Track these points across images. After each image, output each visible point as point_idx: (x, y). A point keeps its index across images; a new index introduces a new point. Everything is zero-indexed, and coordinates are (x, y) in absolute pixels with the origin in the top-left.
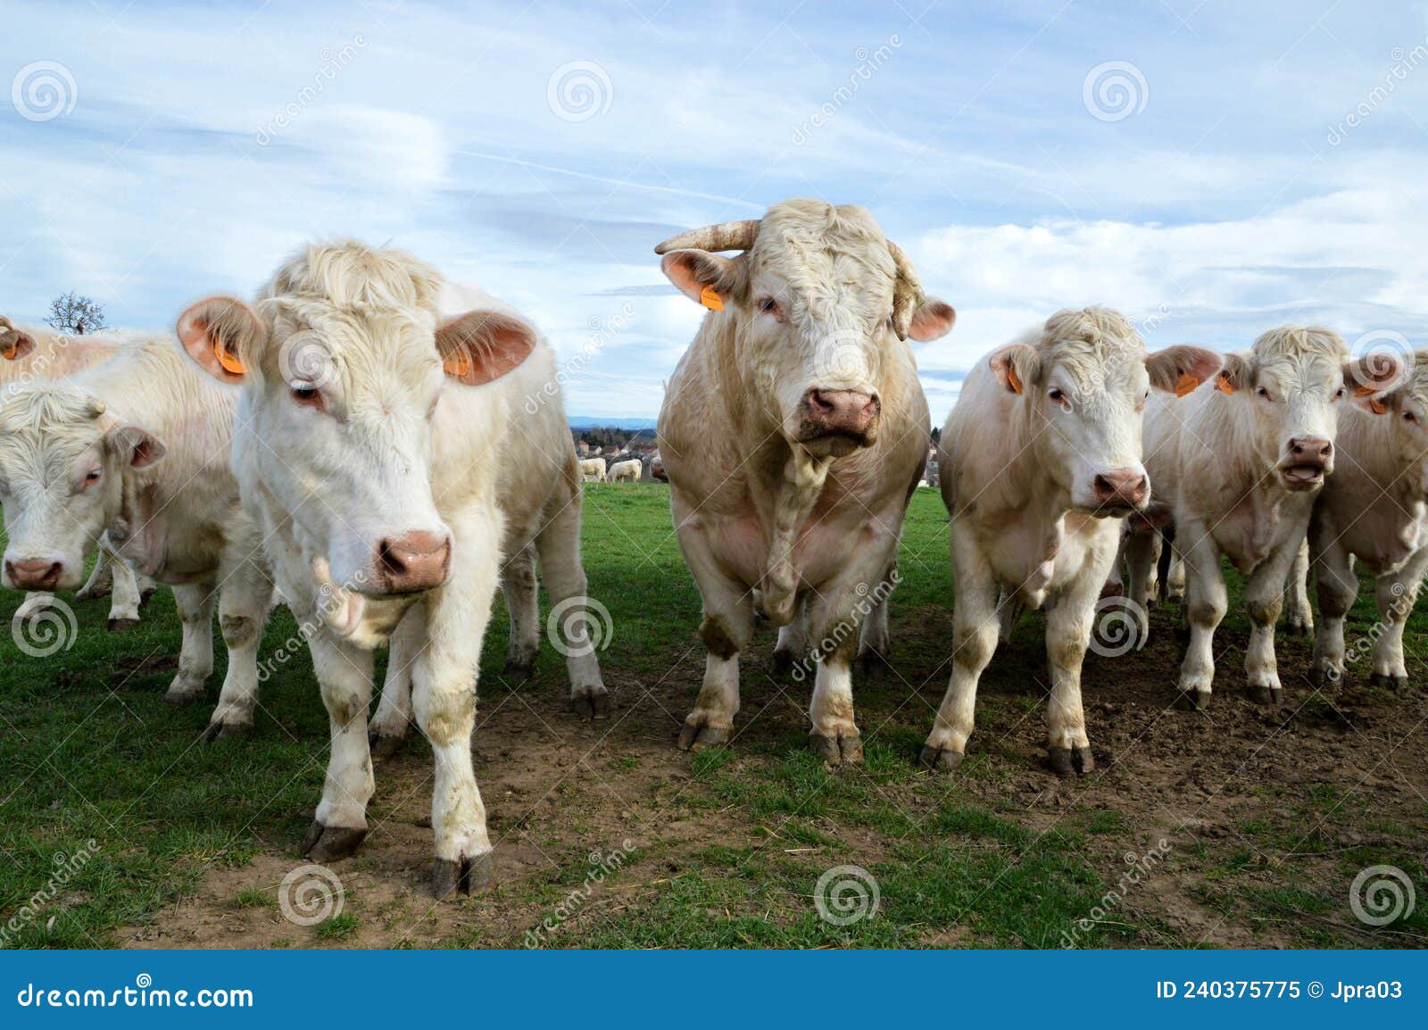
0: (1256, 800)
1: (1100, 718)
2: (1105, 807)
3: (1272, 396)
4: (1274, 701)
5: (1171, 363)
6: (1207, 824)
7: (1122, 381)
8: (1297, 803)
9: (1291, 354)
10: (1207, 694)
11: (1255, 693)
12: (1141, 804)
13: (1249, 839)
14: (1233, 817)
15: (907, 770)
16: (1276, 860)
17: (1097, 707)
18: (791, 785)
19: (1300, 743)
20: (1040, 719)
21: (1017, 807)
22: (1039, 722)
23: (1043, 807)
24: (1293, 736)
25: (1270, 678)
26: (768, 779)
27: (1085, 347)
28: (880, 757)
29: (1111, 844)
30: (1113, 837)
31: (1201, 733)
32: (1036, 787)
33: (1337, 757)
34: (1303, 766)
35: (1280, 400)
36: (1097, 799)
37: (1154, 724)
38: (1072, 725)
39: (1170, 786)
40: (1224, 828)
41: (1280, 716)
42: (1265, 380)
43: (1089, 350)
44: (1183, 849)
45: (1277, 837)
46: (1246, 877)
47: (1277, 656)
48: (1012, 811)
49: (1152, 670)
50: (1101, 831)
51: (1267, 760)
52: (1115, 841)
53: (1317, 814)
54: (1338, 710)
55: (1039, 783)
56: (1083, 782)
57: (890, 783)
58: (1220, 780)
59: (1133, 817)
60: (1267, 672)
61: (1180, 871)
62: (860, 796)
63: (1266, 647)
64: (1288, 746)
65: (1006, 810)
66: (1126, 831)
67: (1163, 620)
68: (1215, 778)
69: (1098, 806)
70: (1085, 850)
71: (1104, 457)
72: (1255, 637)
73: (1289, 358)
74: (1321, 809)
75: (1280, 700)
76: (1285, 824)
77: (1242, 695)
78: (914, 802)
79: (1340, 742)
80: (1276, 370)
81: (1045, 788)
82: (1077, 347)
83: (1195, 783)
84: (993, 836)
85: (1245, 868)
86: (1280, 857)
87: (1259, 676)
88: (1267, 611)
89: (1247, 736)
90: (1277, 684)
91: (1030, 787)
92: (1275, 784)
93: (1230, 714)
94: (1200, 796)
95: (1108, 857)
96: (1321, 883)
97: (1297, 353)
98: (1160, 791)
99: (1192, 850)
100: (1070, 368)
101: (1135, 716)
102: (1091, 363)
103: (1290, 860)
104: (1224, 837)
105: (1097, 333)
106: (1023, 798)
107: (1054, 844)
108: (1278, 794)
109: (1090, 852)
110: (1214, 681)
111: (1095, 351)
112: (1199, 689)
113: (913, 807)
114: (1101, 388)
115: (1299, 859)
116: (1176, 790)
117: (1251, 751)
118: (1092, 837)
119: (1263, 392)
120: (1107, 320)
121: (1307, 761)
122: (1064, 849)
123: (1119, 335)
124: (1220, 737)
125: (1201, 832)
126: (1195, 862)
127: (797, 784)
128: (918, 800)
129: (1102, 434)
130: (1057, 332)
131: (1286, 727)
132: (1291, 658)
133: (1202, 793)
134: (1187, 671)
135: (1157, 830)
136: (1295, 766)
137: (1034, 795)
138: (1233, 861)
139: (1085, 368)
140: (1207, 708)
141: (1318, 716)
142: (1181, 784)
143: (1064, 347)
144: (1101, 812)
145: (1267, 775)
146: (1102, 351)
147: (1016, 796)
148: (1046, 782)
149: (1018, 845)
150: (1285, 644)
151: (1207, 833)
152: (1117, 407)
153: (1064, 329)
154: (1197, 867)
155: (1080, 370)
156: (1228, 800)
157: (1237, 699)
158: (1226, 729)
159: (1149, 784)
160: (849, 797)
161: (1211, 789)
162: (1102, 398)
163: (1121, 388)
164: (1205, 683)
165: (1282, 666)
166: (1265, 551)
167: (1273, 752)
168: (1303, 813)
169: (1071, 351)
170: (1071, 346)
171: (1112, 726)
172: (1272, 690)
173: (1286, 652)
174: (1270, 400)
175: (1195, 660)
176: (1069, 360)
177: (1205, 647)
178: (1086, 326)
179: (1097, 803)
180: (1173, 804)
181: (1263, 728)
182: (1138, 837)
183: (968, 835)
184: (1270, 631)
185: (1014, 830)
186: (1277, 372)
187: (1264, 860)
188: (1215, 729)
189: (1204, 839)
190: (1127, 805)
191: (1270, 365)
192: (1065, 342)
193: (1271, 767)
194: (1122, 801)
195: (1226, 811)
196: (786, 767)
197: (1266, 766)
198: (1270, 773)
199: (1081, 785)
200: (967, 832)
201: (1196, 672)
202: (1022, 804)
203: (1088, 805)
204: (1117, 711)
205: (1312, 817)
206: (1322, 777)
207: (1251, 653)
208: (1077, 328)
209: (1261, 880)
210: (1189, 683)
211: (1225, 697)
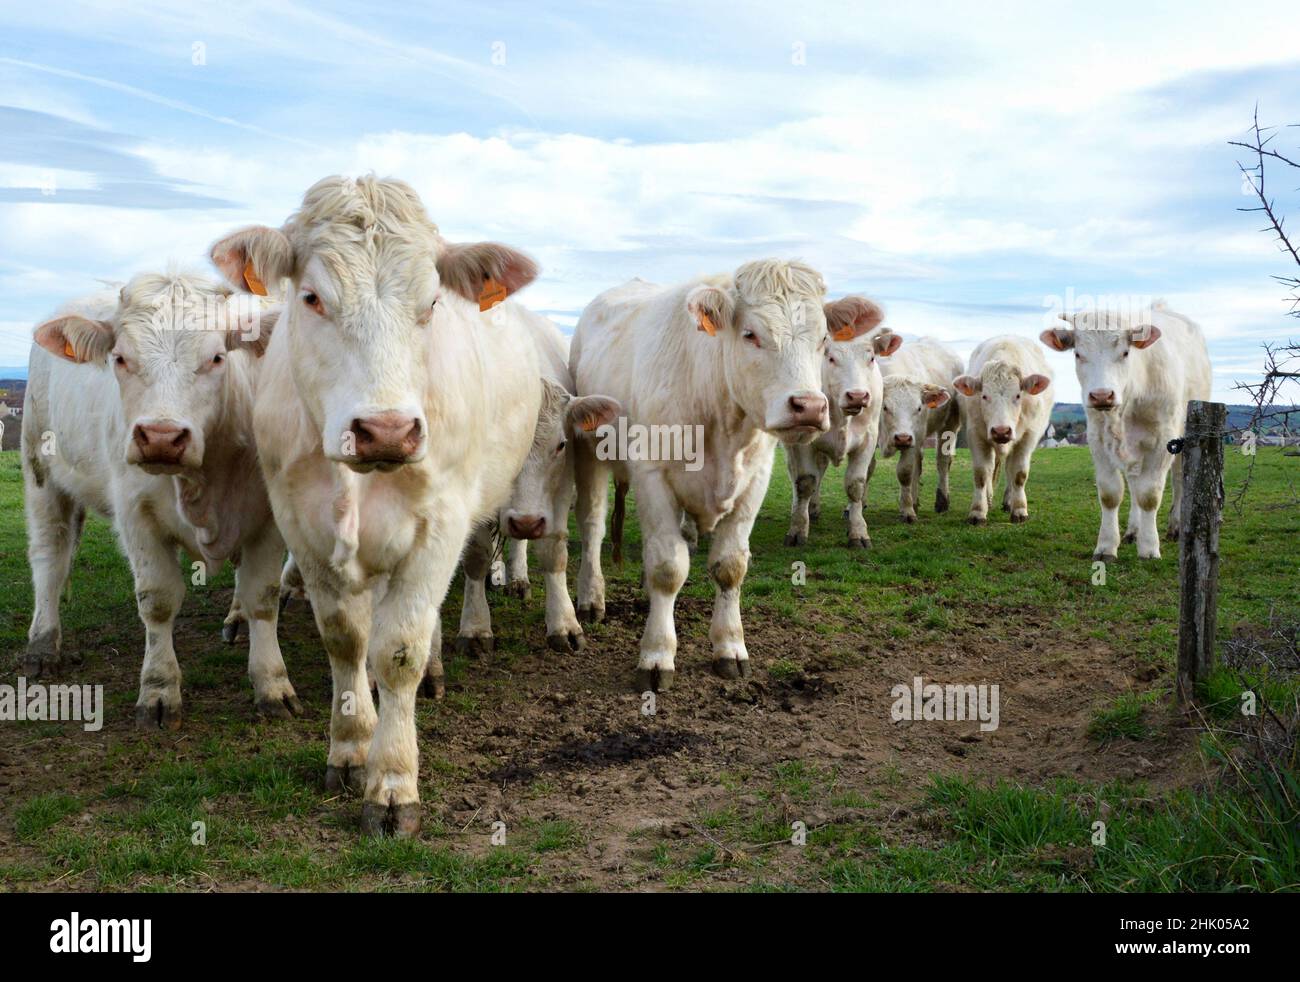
0: (721, 788)
1: (551, 712)
2: (554, 817)
3: (762, 342)
4: (742, 674)
5: (474, 265)
6: (668, 823)
7: (398, 285)
8: (763, 786)
9: (779, 293)
10: (671, 672)
11: (720, 666)
12: (596, 809)
13: (713, 834)
14: (696, 812)
15: (314, 798)
16: (740, 855)
17: (547, 698)
18: (155, 834)
19: (768, 718)
20: (478, 718)
21: (450, 829)
22: (478, 722)
23: (482, 827)
24: (760, 711)
25: (736, 648)
26: (124, 830)
27: (353, 233)
28: (277, 786)
29: (560, 861)
30: (562, 853)
31: (663, 718)
32: (473, 803)
33: (805, 729)
34: (770, 745)
35: (772, 347)
36: (546, 809)
37: (612, 712)
38: (395, 769)
39: (629, 785)
40: (686, 826)
41: (747, 690)
42: (753, 321)
43: (357, 238)
44: (643, 856)
45: (743, 827)
46: (710, 879)
47: (744, 624)
48: (443, 836)
49: (610, 650)
50: (548, 847)
51: (734, 741)
52: (565, 857)
53: (784, 795)
54: (807, 677)
55: (476, 798)
56: (529, 790)
57: (290, 817)
58: (684, 770)
59: (587, 825)
60: (733, 641)
61: (638, 883)
62: (248, 839)
63: (732, 614)
64: (755, 723)
65: (436, 836)
66: (577, 844)
67: (623, 591)
68: (679, 768)
69: (546, 818)
70: (530, 872)
71: (366, 395)
72: (720, 602)
73: (778, 298)
74: (788, 790)
75: (748, 672)
76: (752, 811)
77: (707, 671)
78: (322, 839)
79: (808, 712)
80: (764, 311)
81: (484, 802)
82: (342, 234)
83: (657, 777)
84: (418, 870)
85: (708, 869)
86: (745, 851)
87: (725, 647)
88: (732, 573)
89: (713, 717)
90: (744, 654)
91: (466, 803)
92: (741, 768)
93: (695, 692)
94: (661, 791)
95: (556, 878)
96: (787, 873)
97: (784, 293)
98: (617, 791)
99: (652, 857)
100: (329, 264)
101: (590, 706)
102: (358, 258)
103: (756, 852)
104: (687, 835)
105: (369, 214)
106: (457, 818)
107: (493, 869)
108: (745, 779)
109: (536, 875)
110: (677, 657)
111: (365, 241)
112: (661, 667)
113: (318, 846)
114: (370, 295)
115: (766, 849)
116: (635, 787)
117: (716, 733)
118: (539, 855)
119: (751, 337)
120: (384, 197)
121: (775, 738)
122: (504, 875)
123: (400, 218)
124: (684, 720)
125: (663, 834)
126: (654, 869)
127: (164, 832)
128: (325, 835)
129: (365, 360)
130: (317, 210)
131: (753, 703)
132: (759, 624)
133: (663, 788)
134: (647, 647)
135: (613, 838)
136: (762, 746)
137: (471, 812)
138: (695, 862)
139: (349, 264)
140: (671, 689)
141: (786, 687)
142: (641, 779)
143: (322, 231)
144: (550, 824)
145: (733, 759)
146: (376, 240)
147: (447, 818)
148: (485, 795)
149: (449, 878)
150: (754, 610)
151: (668, 833)
152: (388, 320)
153: (325, 208)
154: (657, 876)
155: (342, 268)
156: (692, 793)
157: (702, 675)
158: (690, 711)
159: (605, 784)
160: (234, 842)
161: (675, 782)
162: (370, 307)
163: (397, 294)
164: (667, 660)
165: (750, 632)
166: (729, 504)
167: (740, 731)
168: (770, 797)
169: (333, 238)
170: (333, 230)
171: (563, 720)
172: (739, 663)
173: (754, 618)
174: (759, 346)
175: (655, 634)
176: (327, 251)
177: (665, 617)
178: (357, 205)
179: (545, 813)
180: (631, 805)
181: (730, 706)
182: (591, 849)
183: (386, 873)
184: (735, 593)
185: (443, 860)
186: (767, 315)
187: (729, 857)
188: (678, 712)
189: (664, 842)
190: (580, 812)
191: (759, 306)
192: (327, 225)
193: (737, 750)
194: (575, 808)
195: (690, 806)
196: (149, 811)
197: (732, 748)
198: (737, 756)
199: (526, 795)
200: (385, 869)
201: (656, 646)
202: (456, 825)
203: (535, 817)
204: (570, 702)
205: (779, 800)
206: (790, 754)
207: (716, 621)
208: (343, 206)
209: (725, 880)
210: (649, 660)
211: (689, 674)
